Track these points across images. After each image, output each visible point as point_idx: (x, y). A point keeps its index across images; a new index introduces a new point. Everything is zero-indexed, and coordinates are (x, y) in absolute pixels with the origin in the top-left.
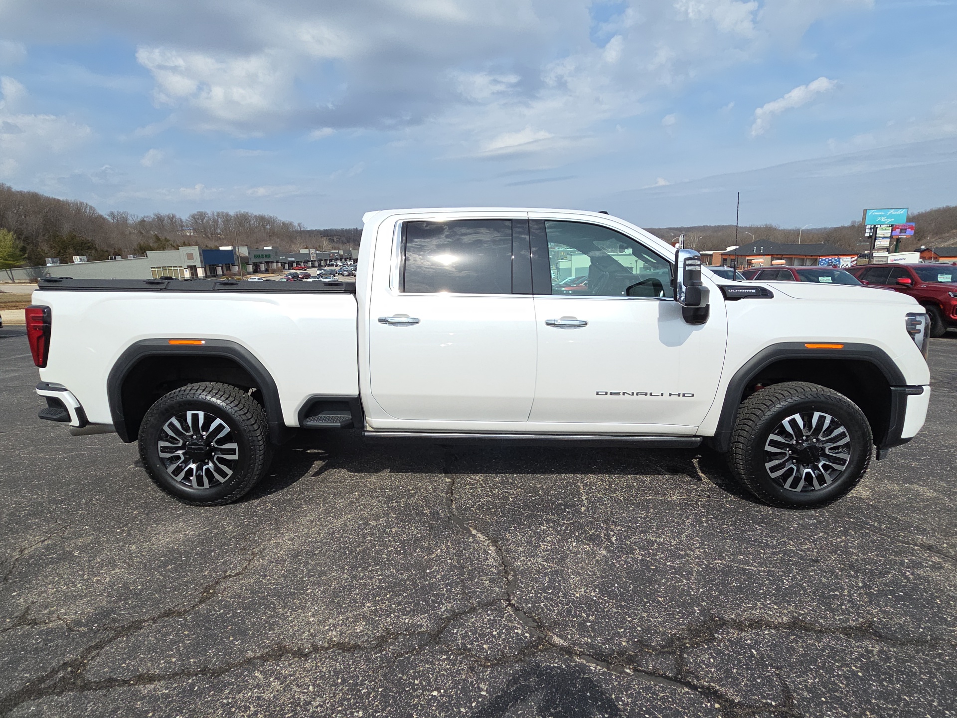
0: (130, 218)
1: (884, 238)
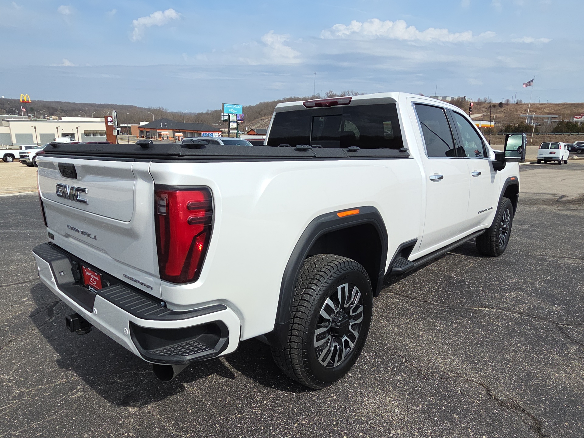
1: (234, 122)
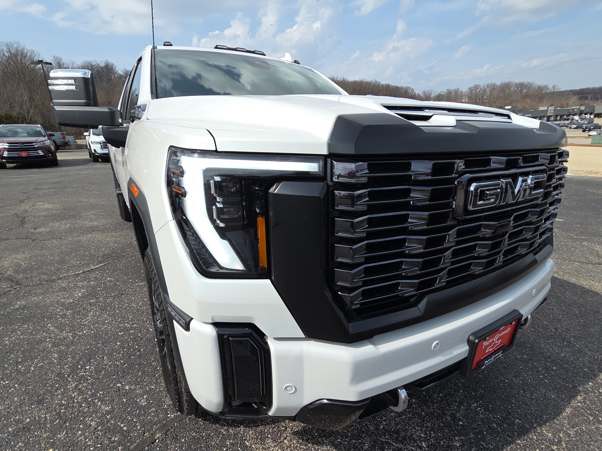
0: (433, 93)
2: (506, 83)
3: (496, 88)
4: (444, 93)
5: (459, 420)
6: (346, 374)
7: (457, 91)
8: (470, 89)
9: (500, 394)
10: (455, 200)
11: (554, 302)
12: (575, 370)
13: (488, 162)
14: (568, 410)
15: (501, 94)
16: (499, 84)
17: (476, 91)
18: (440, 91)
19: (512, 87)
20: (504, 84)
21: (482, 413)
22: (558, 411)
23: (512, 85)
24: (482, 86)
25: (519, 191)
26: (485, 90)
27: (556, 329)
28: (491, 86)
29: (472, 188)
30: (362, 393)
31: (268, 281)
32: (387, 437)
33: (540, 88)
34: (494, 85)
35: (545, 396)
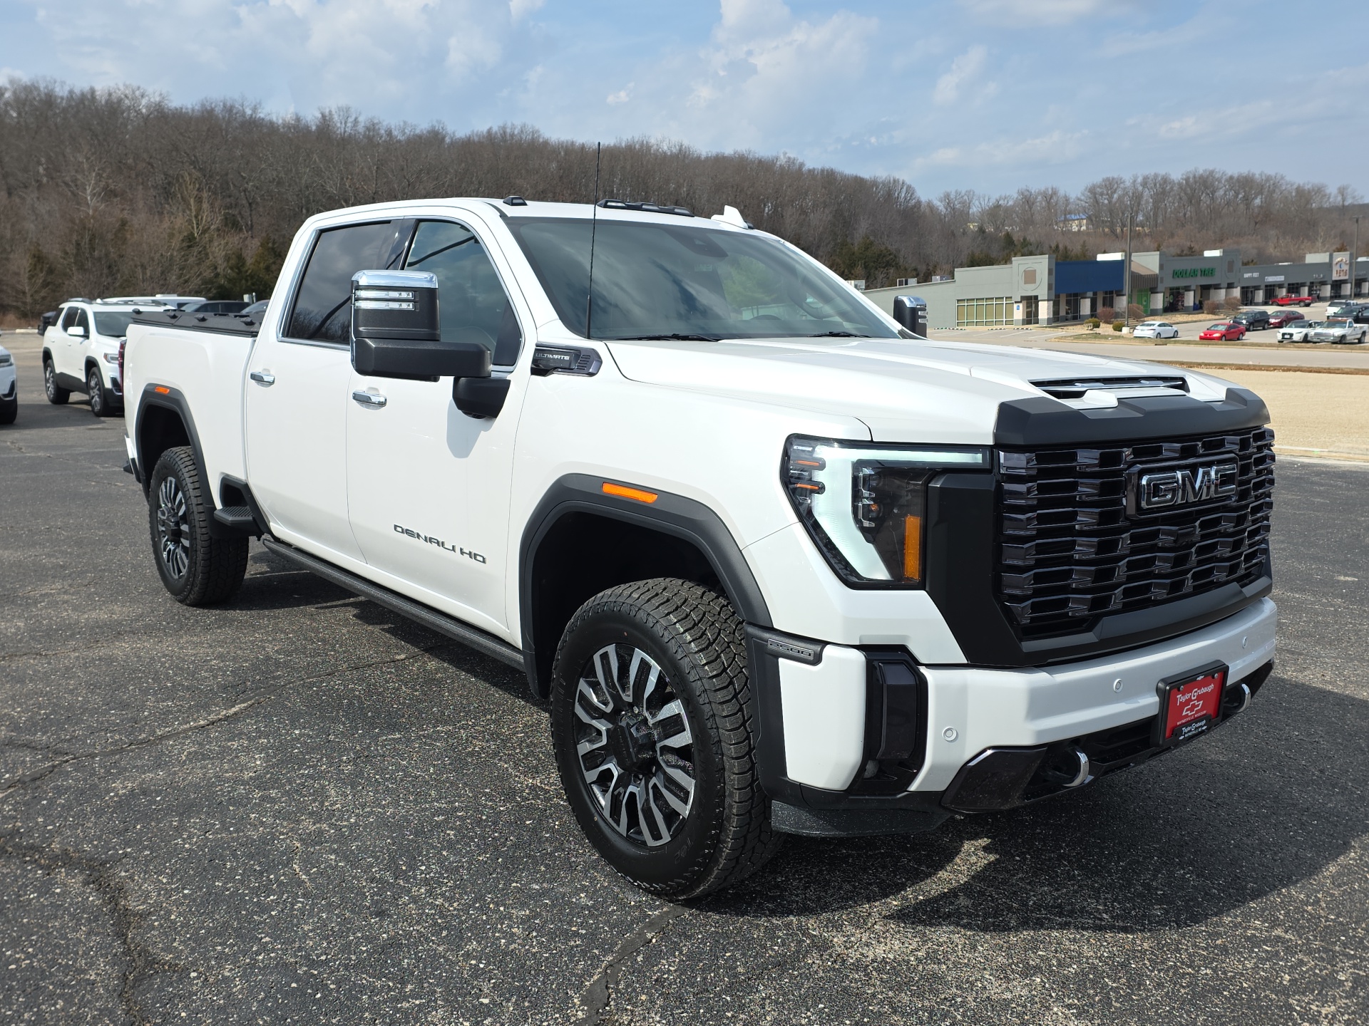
0: (977, 203)
2: (1201, 177)
3: (1172, 189)
4: (1011, 203)
5: (1157, 889)
6: (1021, 705)
7: (1051, 197)
8: (1092, 191)
9: (1221, 858)
10: (1125, 496)
11: (1321, 731)
12: (1350, 823)
13: (1158, 451)
14: (1333, 869)
15: (1190, 211)
16: (1180, 177)
17: (1111, 197)
18: (997, 196)
19: (1218, 189)
20: (1194, 177)
21: (1193, 880)
22: (1314, 869)
23: (1220, 182)
24: (1128, 184)
25: (1200, 487)
26: (1137, 197)
27: (1322, 771)
28: (1155, 185)
29: (1144, 482)
30: (1040, 733)
31: (923, 593)
32: (1043, 912)
33: (1304, 195)
34: (1165, 180)
35: (1296, 855)
